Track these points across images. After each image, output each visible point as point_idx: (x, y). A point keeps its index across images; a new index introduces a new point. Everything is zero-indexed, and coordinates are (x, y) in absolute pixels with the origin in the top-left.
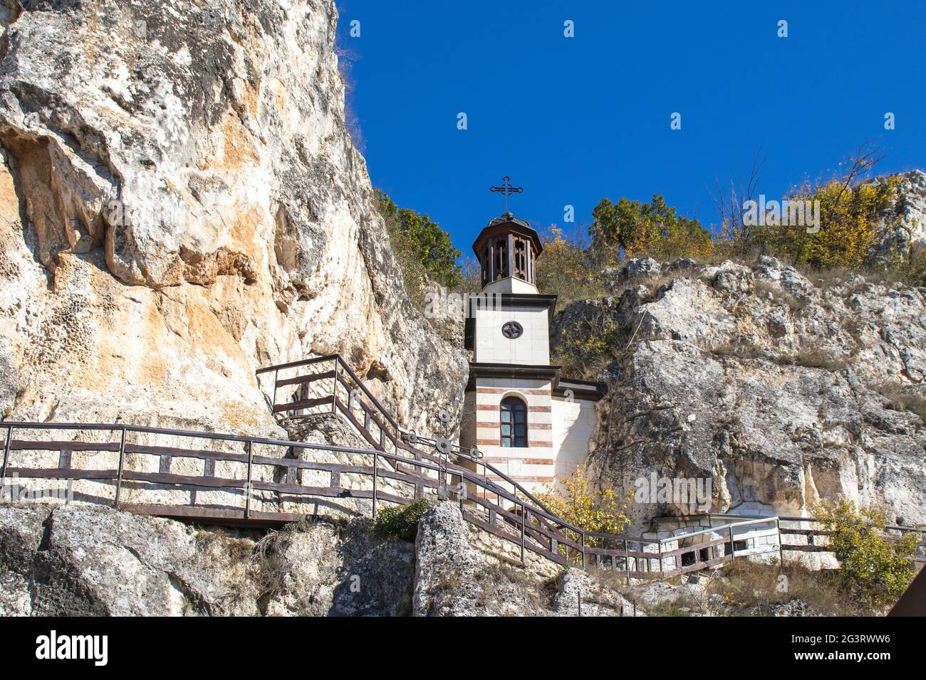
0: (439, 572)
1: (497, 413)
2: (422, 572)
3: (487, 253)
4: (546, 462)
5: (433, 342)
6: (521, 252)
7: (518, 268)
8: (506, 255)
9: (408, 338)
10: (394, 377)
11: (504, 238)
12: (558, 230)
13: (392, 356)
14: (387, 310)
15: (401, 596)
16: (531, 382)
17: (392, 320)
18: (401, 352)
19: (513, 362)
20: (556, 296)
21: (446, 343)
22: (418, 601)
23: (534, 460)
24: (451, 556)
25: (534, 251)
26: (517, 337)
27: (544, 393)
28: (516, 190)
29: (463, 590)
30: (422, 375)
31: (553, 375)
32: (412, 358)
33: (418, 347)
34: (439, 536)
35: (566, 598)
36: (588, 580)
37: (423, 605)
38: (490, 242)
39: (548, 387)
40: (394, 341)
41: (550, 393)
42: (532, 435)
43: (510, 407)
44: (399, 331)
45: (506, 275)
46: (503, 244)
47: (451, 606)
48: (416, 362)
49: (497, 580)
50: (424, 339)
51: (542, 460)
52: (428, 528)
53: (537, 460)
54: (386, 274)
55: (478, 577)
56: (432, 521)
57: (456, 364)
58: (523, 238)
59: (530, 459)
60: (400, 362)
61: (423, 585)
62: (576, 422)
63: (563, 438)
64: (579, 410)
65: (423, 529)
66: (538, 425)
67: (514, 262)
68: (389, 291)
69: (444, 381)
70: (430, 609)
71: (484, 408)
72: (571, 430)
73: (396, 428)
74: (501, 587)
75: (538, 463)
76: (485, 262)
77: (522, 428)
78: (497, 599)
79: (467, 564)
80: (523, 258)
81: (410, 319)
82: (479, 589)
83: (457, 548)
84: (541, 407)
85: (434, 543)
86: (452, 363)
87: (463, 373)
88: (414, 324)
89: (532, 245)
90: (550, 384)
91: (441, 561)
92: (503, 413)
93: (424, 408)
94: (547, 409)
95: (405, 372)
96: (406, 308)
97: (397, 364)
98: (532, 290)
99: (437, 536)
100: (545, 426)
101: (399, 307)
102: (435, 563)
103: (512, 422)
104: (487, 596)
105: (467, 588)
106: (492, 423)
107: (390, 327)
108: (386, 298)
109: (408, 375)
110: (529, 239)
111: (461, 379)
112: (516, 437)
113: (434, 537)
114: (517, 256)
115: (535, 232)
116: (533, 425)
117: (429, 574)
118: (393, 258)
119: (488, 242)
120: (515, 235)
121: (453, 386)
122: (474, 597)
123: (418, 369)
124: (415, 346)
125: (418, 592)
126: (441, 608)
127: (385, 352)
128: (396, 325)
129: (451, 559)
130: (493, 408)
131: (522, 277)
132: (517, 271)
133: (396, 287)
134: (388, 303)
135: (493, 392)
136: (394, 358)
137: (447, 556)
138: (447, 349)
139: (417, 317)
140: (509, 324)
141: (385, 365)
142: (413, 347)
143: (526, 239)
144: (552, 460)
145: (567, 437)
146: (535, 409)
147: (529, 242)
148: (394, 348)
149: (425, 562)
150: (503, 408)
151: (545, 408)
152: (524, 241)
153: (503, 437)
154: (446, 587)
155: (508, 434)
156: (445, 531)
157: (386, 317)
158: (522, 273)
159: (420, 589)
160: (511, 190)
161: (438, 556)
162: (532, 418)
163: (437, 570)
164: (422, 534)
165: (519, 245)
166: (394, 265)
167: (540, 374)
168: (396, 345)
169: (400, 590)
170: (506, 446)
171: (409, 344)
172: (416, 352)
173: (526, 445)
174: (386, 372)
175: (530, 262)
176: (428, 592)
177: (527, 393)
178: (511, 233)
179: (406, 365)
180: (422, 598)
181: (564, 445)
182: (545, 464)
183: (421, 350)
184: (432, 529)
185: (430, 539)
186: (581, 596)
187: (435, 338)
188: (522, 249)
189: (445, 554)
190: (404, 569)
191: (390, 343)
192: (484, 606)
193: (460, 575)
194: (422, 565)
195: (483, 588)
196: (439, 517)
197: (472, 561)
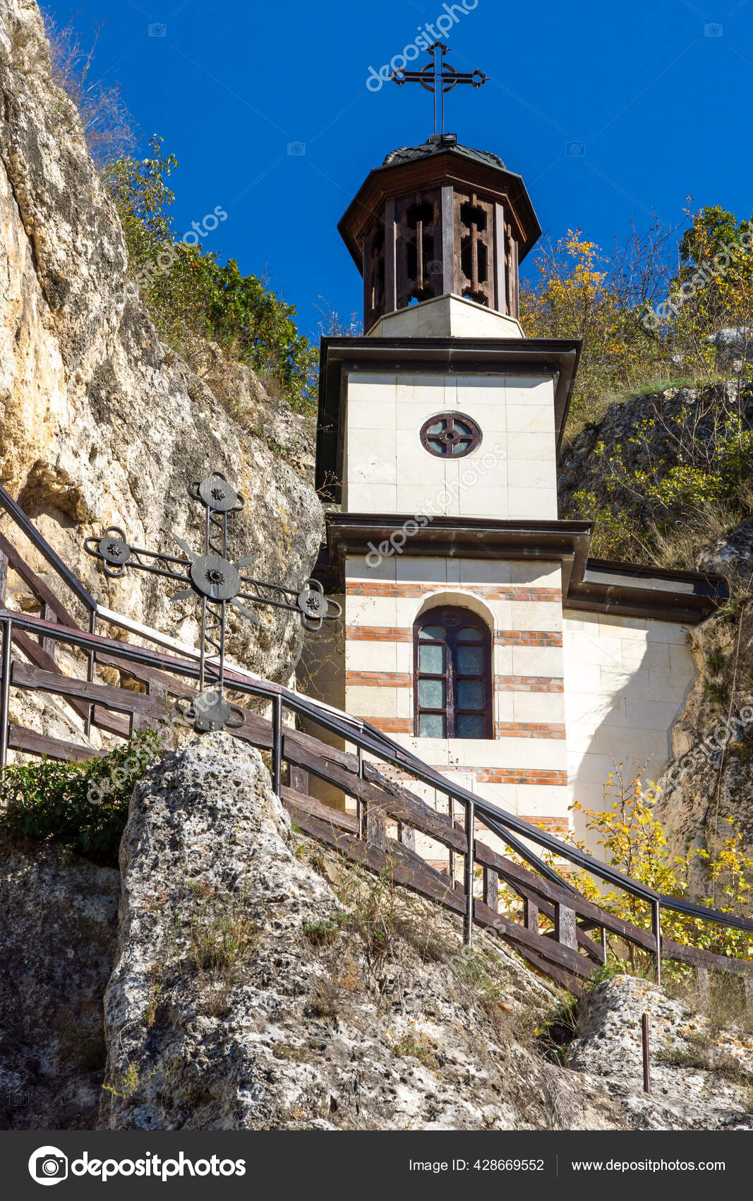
0: (187, 924)
1: (406, 649)
2: (135, 924)
3: (380, 240)
4: (546, 778)
5: (217, 435)
6: (477, 235)
7: (469, 276)
8: (433, 245)
9: (140, 413)
10: (99, 514)
11: (430, 198)
12: (586, 247)
13: (93, 455)
14: (76, 326)
15: (78, 1013)
16: (505, 566)
17: (93, 357)
18: (121, 447)
19: (453, 513)
20: (577, 345)
21: (256, 443)
22: (121, 1002)
23: (511, 772)
24: (229, 878)
25: (516, 236)
26: (465, 453)
27: (542, 595)
28: (465, 79)
29: (265, 969)
30: (183, 517)
31: (568, 547)
32: (154, 468)
33: (170, 439)
34: (193, 825)
35: (604, 1051)
36: (672, 1004)
37: (134, 1014)
38: (390, 209)
39: (553, 580)
40: (101, 415)
41: (559, 598)
42: (506, 706)
43: (441, 633)
44: (115, 389)
45: (432, 291)
46: (428, 213)
47: (224, 1014)
48: (164, 480)
49: (377, 949)
50: (190, 420)
51: (535, 773)
52: (160, 804)
53: (520, 772)
54: (73, 221)
55: (316, 937)
56: (173, 785)
57: (283, 501)
58: (483, 197)
59: (500, 771)
60: (116, 475)
61: (139, 960)
62: (635, 679)
63: (598, 720)
64: (644, 648)
65: (145, 809)
66: (524, 680)
67: (457, 259)
68: (84, 270)
69: (248, 540)
70: (155, 1027)
71: (369, 634)
72: (619, 700)
73: (91, 608)
74: (390, 971)
75: (522, 781)
76: (374, 263)
77: (478, 690)
78: (377, 1002)
79: (282, 899)
80: (482, 250)
81: (149, 363)
82: (316, 969)
83: (251, 856)
84: (532, 634)
85: (176, 845)
86: (271, 495)
87: (305, 528)
88: (162, 379)
89: (508, 219)
90: (557, 574)
91: (197, 893)
92: (422, 648)
93: (189, 610)
94: (548, 639)
95: (133, 503)
96: (137, 335)
97: (109, 480)
98: (510, 330)
99: (187, 826)
100: (543, 684)
101: (115, 321)
102: (174, 898)
103: (449, 674)
104: (342, 992)
105: (278, 963)
106: (392, 675)
107: (88, 376)
108: (76, 288)
109: (142, 512)
110: (503, 203)
111: (298, 542)
112: (458, 713)
113: (178, 828)
114: (466, 244)
115: (518, 181)
116: (509, 680)
117: (158, 930)
118: (96, 183)
119: (381, 210)
120: (459, 189)
121: (273, 558)
122: (299, 991)
123: (169, 498)
124: (164, 438)
125: (122, 980)
126: (191, 1018)
127: (72, 443)
128: (105, 372)
129: (231, 887)
130: (392, 635)
131: (480, 298)
132: (467, 284)
133: (106, 263)
134: (80, 305)
135: (395, 593)
136: (100, 461)
137: (216, 881)
138: (258, 457)
139: (168, 361)
140: (442, 419)
141: (73, 477)
142: (157, 438)
143: (492, 200)
144: (563, 774)
145: (609, 716)
146: (513, 638)
147: (500, 210)
148: (98, 433)
149: (147, 898)
150: (423, 635)
151: (544, 635)
152: (486, 207)
153: (420, 712)
154: (212, 962)
155: (438, 705)
156: (213, 811)
157: (74, 346)
158: (479, 287)
159: (127, 969)
160: (452, 77)
161: (188, 879)
162: (504, 660)
163: (183, 917)
164: (141, 822)
165: (471, 216)
166: (98, 201)
167: (530, 544)
168: (104, 427)
169: (75, 999)
170: (430, 735)
171: (145, 429)
172: (166, 453)
173: (488, 732)
174: (74, 497)
175: (503, 260)
176: (150, 977)
177: (491, 597)
178: (449, 183)
179: (134, 484)
180: (133, 995)
181: (600, 738)
182: (542, 782)
183: (179, 449)
184: (172, 809)
185: (164, 834)
186: (653, 1048)
187: (223, 424)
188: (482, 227)
189: (211, 874)
190: (87, 940)
191: (87, 420)
192: (332, 1015)
193: (256, 930)
194: (135, 904)
195: (330, 965)
196: (195, 775)
197: (297, 892)
